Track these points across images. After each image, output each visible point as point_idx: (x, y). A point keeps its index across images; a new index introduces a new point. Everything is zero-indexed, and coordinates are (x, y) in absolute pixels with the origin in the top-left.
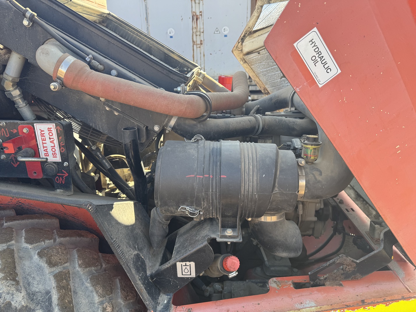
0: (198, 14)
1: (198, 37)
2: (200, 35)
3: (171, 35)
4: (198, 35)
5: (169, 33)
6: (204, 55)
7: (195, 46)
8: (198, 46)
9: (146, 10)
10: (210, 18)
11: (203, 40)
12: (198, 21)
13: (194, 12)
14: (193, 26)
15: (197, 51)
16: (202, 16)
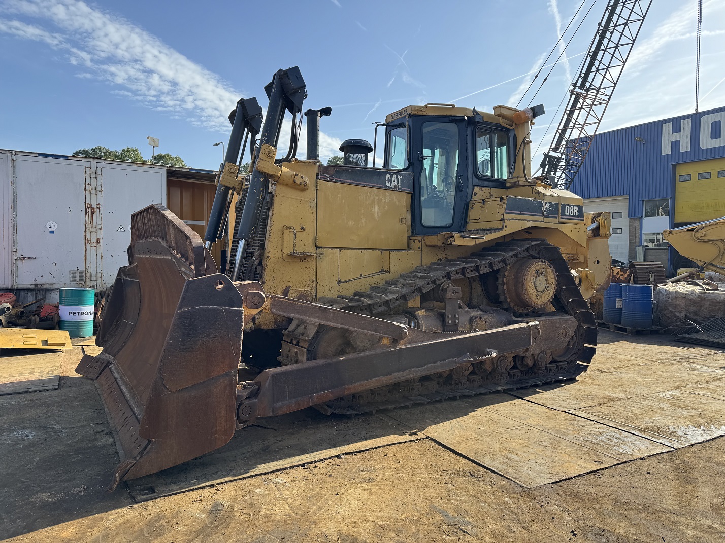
0: (94, 206)
1: (94, 234)
2: (96, 232)
3: (51, 229)
4: (93, 232)
5: (48, 227)
6: (102, 257)
7: (88, 246)
8: (93, 245)
9: (14, 196)
10: (111, 212)
11: (100, 238)
12: (95, 215)
13: (88, 204)
14: (86, 221)
15: (91, 252)
16: (101, 210)
